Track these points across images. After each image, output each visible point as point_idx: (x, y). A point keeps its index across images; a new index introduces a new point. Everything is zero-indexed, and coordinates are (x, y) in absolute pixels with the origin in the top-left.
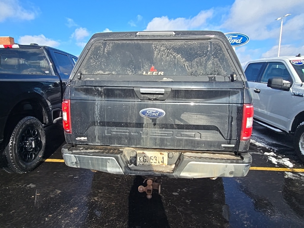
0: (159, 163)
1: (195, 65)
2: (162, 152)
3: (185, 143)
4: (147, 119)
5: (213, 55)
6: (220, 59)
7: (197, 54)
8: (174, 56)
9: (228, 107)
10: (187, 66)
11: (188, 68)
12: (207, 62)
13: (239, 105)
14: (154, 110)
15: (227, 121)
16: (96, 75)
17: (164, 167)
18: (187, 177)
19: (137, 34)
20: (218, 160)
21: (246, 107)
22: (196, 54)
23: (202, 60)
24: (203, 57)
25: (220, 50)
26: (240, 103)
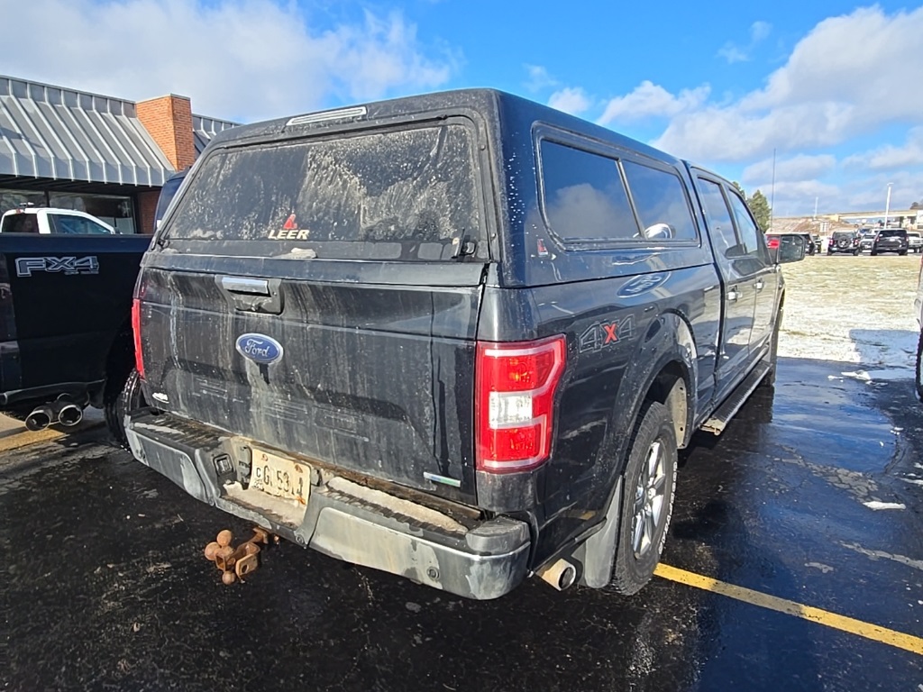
0: (293, 493)
1: (383, 209)
2: (300, 465)
3: (337, 447)
4: (250, 364)
5: (436, 172)
6: (452, 183)
7: (399, 172)
8: (345, 182)
9: (429, 347)
10: (365, 210)
11: (364, 216)
12: (416, 194)
13: (463, 344)
14: (260, 340)
15: (427, 396)
16: (190, 239)
17: (293, 506)
18: (326, 550)
19: (288, 124)
20: (391, 518)
21: (483, 352)
22: (397, 171)
23: (405, 189)
24: (410, 179)
25: (460, 154)
26: (466, 336)
